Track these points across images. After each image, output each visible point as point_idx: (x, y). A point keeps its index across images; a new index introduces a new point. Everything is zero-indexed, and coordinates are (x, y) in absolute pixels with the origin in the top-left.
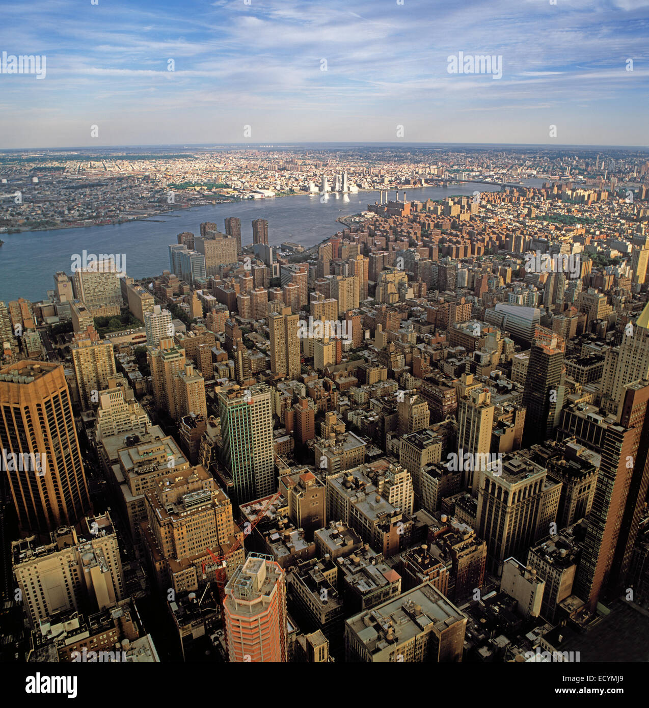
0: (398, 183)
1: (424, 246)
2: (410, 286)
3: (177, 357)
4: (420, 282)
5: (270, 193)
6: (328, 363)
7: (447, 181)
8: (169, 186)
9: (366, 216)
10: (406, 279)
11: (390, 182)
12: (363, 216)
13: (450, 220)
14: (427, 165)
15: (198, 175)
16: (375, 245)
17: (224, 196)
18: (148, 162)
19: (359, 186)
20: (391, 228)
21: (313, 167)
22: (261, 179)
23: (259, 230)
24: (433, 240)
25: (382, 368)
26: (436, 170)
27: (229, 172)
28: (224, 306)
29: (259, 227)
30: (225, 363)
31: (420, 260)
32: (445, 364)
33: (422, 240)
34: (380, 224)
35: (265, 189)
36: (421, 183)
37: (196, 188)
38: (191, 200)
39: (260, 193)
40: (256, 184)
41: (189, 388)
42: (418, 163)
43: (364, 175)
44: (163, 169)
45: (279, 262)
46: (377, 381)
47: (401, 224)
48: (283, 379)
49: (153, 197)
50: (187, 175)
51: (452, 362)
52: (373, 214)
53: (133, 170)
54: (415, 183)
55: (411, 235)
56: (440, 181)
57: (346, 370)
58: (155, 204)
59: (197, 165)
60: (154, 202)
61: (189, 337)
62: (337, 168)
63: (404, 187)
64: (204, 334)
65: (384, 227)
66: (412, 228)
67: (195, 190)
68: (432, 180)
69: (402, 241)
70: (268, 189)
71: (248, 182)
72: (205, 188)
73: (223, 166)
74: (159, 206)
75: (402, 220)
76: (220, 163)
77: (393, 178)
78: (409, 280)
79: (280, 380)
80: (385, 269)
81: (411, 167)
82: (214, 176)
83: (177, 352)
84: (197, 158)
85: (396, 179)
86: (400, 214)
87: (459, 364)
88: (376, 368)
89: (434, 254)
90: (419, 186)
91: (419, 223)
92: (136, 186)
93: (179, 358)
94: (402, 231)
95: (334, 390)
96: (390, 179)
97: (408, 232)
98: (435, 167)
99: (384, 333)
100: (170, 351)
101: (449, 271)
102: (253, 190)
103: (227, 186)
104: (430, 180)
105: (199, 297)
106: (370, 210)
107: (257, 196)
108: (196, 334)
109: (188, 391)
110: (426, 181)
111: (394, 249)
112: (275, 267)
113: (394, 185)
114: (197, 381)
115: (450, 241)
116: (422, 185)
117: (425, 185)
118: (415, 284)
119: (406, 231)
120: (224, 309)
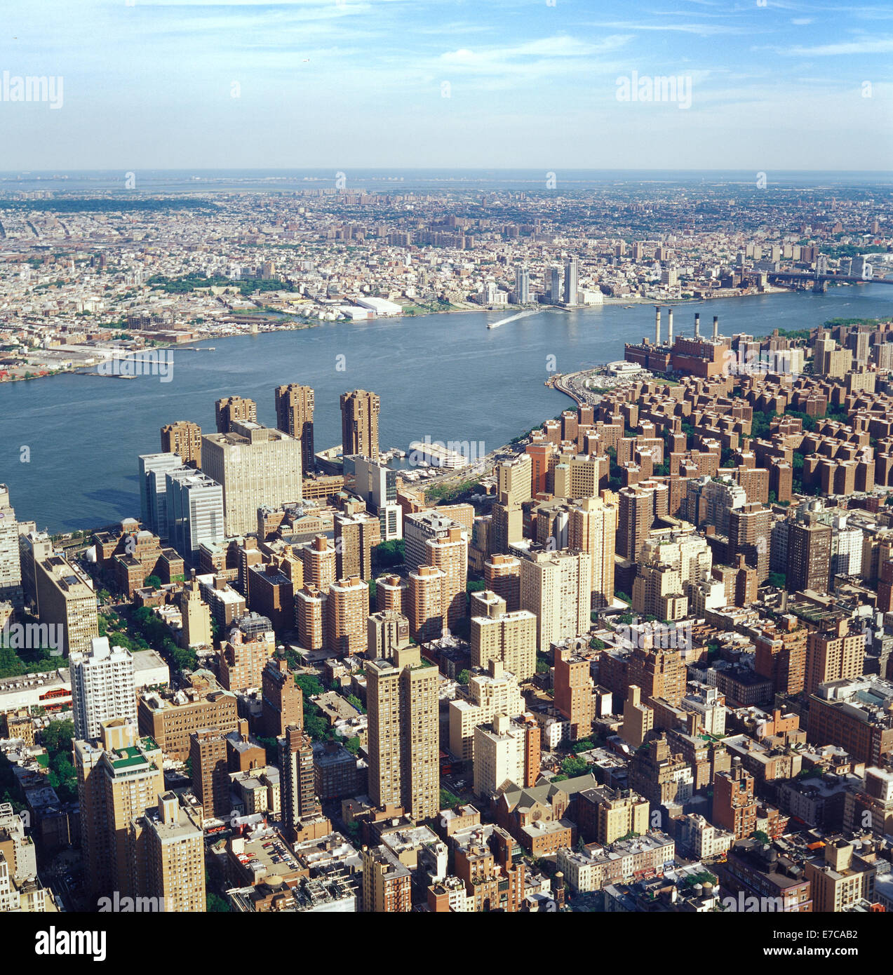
0: (704, 285)
1: (759, 464)
2: (718, 576)
3: (143, 771)
4: (743, 565)
5: (388, 307)
6: (508, 782)
7: (822, 279)
8: (149, 283)
9: (620, 374)
10: (708, 557)
11: (684, 280)
12: (614, 374)
13: (826, 391)
14: (777, 234)
15: (220, 254)
16: (638, 459)
17: (281, 313)
18: (103, 218)
19: (606, 291)
20: (678, 410)
21: (498, 237)
22: (371, 268)
23: (356, 417)
24: (782, 448)
25: (639, 802)
26: (797, 249)
27: (295, 248)
28: (263, 620)
29: (356, 410)
30: (258, 773)
31: (743, 509)
32: (794, 793)
33: (754, 446)
34: (652, 400)
35: (377, 295)
36: (758, 283)
37: (214, 289)
38: (200, 321)
39: (364, 306)
40: (357, 284)
41: (166, 856)
42: (754, 227)
43: (620, 263)
44: (138, 236)
45: (402, 501)
46: (624, 834)
47: (704, 400)
48: (395, 822)
49: (111, 311)
50: (194, 254)
51: (812, 788)
52: (636, 367)
53: (68, 238)
54: (743, 285)
55: (729, 432)
56: (805, 278)
57: (550, 800)
58: (114, 332)
59: (219, 229)
60: (112, 326)
61: (176, 703)
62: (556, 241)
63: (716, 294)
64: (211, 698)
65: (661, 409)
66: (729, 412)
67: (211, 294)
68: (785, 277)
69: (705, 449)
70: (386, 296)
71: (339, 276)
72: (236, 289)
73: (281, 230)
74: (123, 337)
75: (706, 390)
76: (274, 224)
77: (690, 271)
78: (715, 561)
79: (388, 824)
80: (659, 524)
81: (736, 239)
82: (259, 259)
83: (144, 760)
84: (219, 209)
85: (697, 272)
86: (702, 372)
87: (826, 793)
88: (622, 802)
89: (781, 484)
90: (755, 291)
91: (750, 397)
92: (73, 282)
93: (148, 774)
94: (705, 420)
95: (516, 859)
96: (683, 271)
97: (722, 424)
98: (795, 239)
99: (644, 710)
100: (125, 756)
101: (814, 540)
102: (351, 297)
103: (290, 287)
104: (782, 277)
105: (206, 594)
106: (630, 358)
107: (359, 315)
108: (191, 698)
109: (165, 861)
110: (772, 280)
111: (683, 472)
112: (393, 515)
113: (691, 289)
114: (186, 838)
115: (825, 449)
116: (761, 289)
117: (769, 289)
118: (730, 573)
119: (714, 418)
120: (262, 627)
